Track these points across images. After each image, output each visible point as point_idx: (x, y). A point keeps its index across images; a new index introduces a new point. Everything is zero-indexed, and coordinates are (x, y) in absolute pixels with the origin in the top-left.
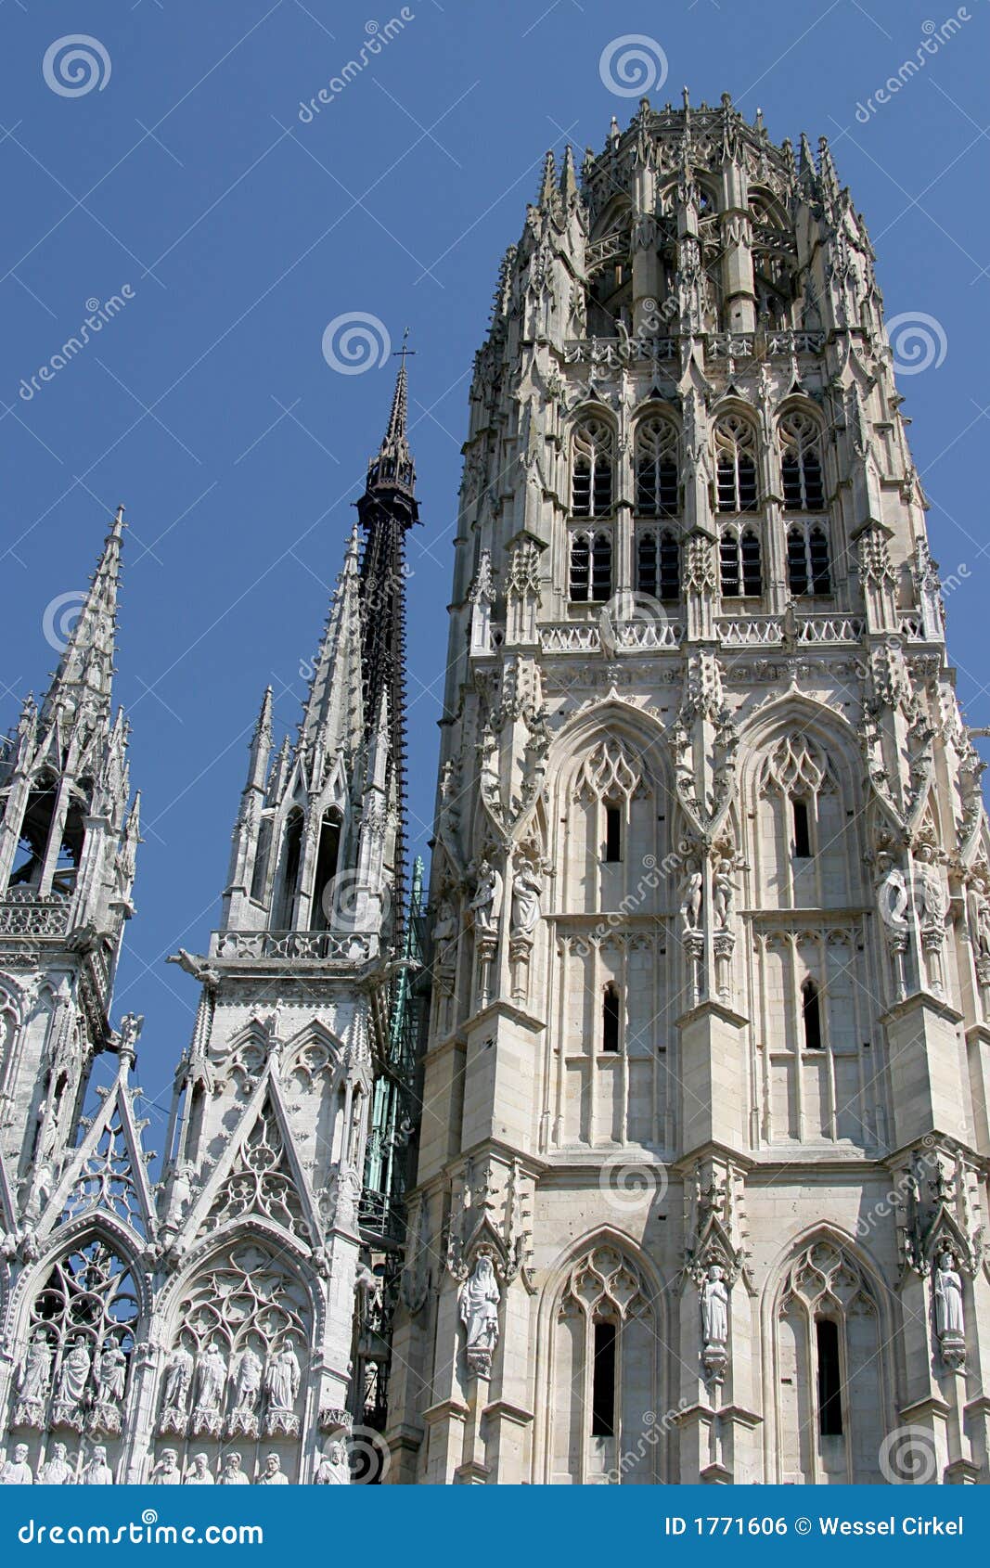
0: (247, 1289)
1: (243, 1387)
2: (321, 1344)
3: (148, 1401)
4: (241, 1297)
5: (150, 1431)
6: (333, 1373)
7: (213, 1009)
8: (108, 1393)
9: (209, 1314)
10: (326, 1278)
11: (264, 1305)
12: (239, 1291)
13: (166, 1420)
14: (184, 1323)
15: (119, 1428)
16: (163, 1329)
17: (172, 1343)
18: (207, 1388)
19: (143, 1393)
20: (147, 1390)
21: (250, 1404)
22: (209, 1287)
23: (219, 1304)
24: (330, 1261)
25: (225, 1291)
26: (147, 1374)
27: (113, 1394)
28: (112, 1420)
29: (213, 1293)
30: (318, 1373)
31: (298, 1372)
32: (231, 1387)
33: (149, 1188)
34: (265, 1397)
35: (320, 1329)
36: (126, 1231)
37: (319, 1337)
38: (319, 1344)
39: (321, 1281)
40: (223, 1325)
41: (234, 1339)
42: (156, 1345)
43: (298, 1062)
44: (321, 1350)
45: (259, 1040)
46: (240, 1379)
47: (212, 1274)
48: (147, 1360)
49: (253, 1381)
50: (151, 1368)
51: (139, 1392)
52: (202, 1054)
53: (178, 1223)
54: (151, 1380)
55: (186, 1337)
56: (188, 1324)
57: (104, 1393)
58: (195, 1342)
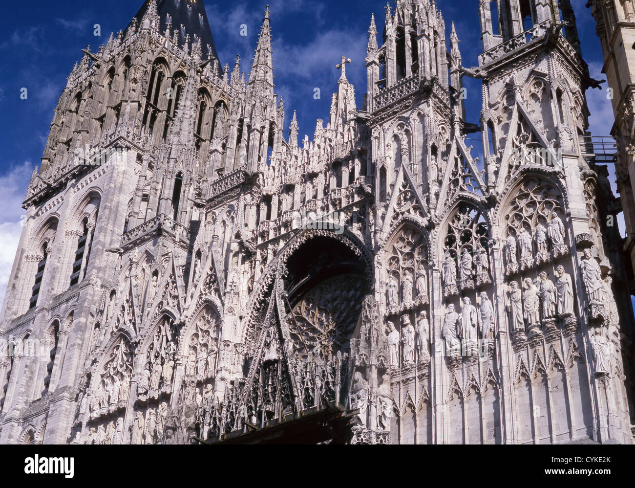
0: (532, 198)
1: (539, 241)
2: (569, 208)
3: (499, 265)
4: (530, 203)
5: (503, 277)
6: (578, 218)
7: (488, 88)
8: (481, 268)
9: (518, 217)
10: (564, 178)
11: (541, 202)
12: (529, 200)
13: (508, 269)
14: (508, 225)
15: (490, 281)
16: (498, 232)
17: (505, 236)
18: (523, 249)
19: (496, 262)
20: (497, 260)
21: (544, 248)
22: (516, 205)
23: (521, 210)
24: (563, 169)
25: (523, 203)
26: (496, 254)
27: (483, 268)
28: (486, 279)
29: (518, 207)
30: (570, 221)
31: (562, 225)
32: (534, 244)
33: (478, 174)
34: (549, 242)
35: (566, 201)
36: (472, 196)
37: (567, 205)
38: (567, 208)
39: (562, 180)
40: (526, 219)
41: (531, 222)
42: (496, 239)
43: (530, 92)
44: (568, 211)
45: (510, 91)
46: (537, 239)
47: (515, 199)
48: (494, 247)
49: (543, 237)
50: (497, 249)
51: (494, 262)
52: (488, 108)
53: (494, 183)
54: (498, 255)
55: (511, 231)
56: (510, 225)
57: (479, 268)
58: (514, 230)
